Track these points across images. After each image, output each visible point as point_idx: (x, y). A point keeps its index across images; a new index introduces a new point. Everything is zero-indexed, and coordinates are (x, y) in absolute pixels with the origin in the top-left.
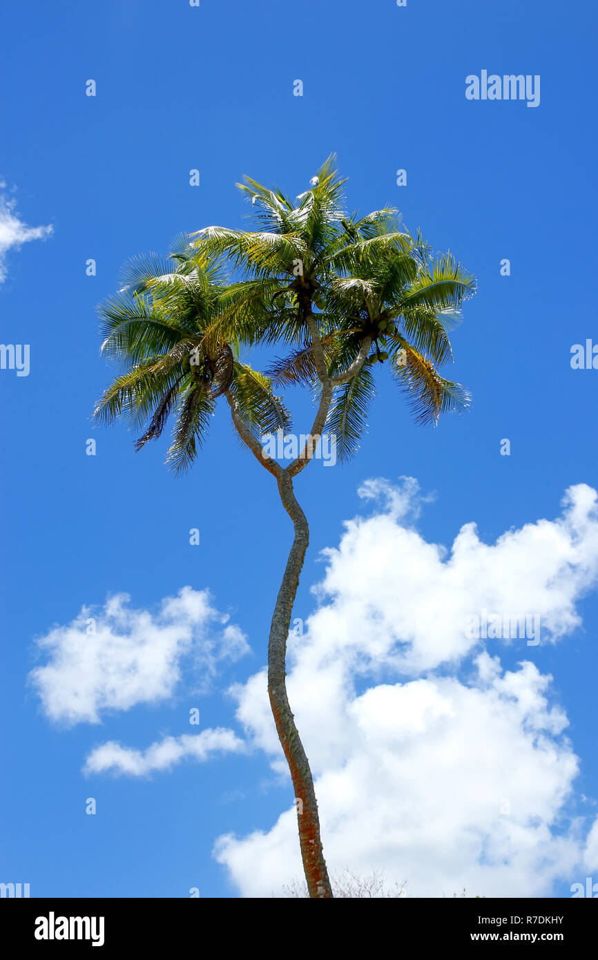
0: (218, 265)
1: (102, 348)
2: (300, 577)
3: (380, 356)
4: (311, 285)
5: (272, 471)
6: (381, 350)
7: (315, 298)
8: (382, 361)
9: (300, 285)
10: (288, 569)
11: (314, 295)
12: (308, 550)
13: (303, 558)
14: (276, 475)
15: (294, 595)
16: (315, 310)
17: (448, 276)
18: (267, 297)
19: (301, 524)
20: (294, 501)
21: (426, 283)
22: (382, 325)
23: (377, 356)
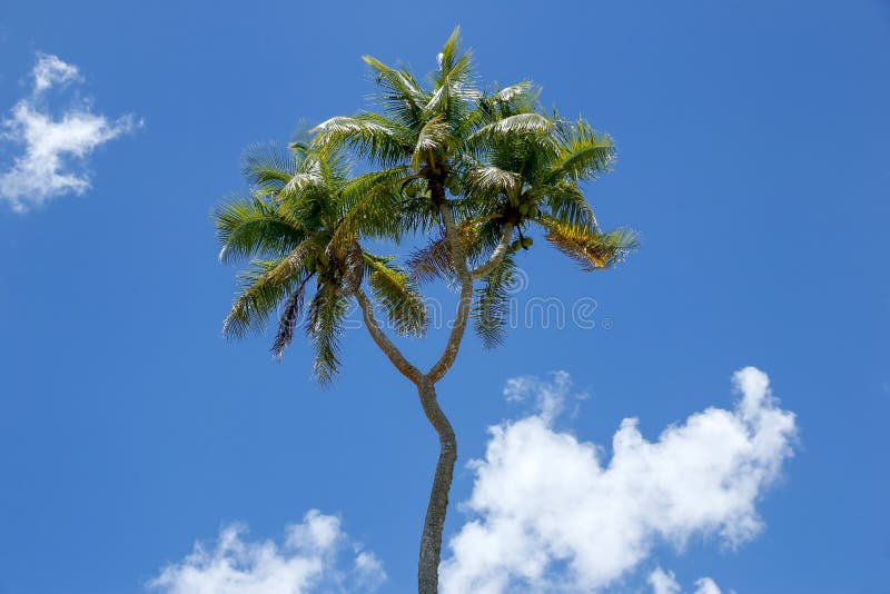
0: (340, 155)
1: (221, 255)
2: (449, 495)
3: (524, 242)
4: (442, 171)
5: (411, 378)
6: (525, 235)
7: (449, 184)
8: (526, 248)
9: (430, 171)
10: (435, 486)
11: (447, 180)
12: (456, 464)
13: (451, 473)
14: (416, 382)
15: (443, 515)
16: (449, 196)
17: (586, 145)
18: (396, 187)
19: (448, 436)
20: (438, 410)
21: (565, 157)
22: (524, 210)
23: (520, 244)
